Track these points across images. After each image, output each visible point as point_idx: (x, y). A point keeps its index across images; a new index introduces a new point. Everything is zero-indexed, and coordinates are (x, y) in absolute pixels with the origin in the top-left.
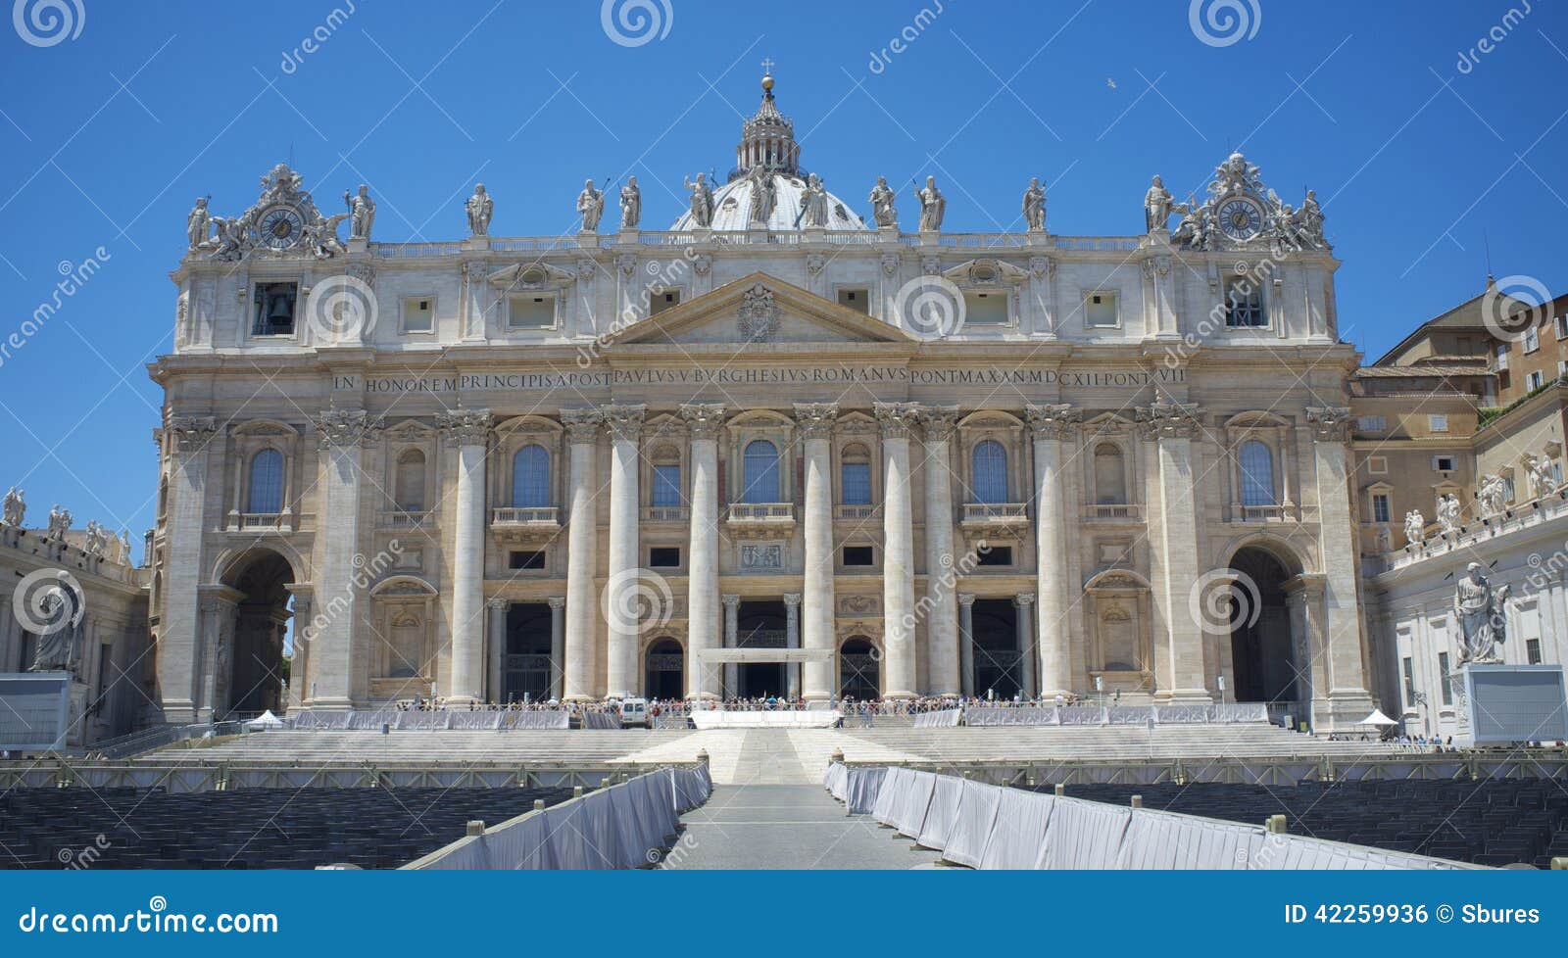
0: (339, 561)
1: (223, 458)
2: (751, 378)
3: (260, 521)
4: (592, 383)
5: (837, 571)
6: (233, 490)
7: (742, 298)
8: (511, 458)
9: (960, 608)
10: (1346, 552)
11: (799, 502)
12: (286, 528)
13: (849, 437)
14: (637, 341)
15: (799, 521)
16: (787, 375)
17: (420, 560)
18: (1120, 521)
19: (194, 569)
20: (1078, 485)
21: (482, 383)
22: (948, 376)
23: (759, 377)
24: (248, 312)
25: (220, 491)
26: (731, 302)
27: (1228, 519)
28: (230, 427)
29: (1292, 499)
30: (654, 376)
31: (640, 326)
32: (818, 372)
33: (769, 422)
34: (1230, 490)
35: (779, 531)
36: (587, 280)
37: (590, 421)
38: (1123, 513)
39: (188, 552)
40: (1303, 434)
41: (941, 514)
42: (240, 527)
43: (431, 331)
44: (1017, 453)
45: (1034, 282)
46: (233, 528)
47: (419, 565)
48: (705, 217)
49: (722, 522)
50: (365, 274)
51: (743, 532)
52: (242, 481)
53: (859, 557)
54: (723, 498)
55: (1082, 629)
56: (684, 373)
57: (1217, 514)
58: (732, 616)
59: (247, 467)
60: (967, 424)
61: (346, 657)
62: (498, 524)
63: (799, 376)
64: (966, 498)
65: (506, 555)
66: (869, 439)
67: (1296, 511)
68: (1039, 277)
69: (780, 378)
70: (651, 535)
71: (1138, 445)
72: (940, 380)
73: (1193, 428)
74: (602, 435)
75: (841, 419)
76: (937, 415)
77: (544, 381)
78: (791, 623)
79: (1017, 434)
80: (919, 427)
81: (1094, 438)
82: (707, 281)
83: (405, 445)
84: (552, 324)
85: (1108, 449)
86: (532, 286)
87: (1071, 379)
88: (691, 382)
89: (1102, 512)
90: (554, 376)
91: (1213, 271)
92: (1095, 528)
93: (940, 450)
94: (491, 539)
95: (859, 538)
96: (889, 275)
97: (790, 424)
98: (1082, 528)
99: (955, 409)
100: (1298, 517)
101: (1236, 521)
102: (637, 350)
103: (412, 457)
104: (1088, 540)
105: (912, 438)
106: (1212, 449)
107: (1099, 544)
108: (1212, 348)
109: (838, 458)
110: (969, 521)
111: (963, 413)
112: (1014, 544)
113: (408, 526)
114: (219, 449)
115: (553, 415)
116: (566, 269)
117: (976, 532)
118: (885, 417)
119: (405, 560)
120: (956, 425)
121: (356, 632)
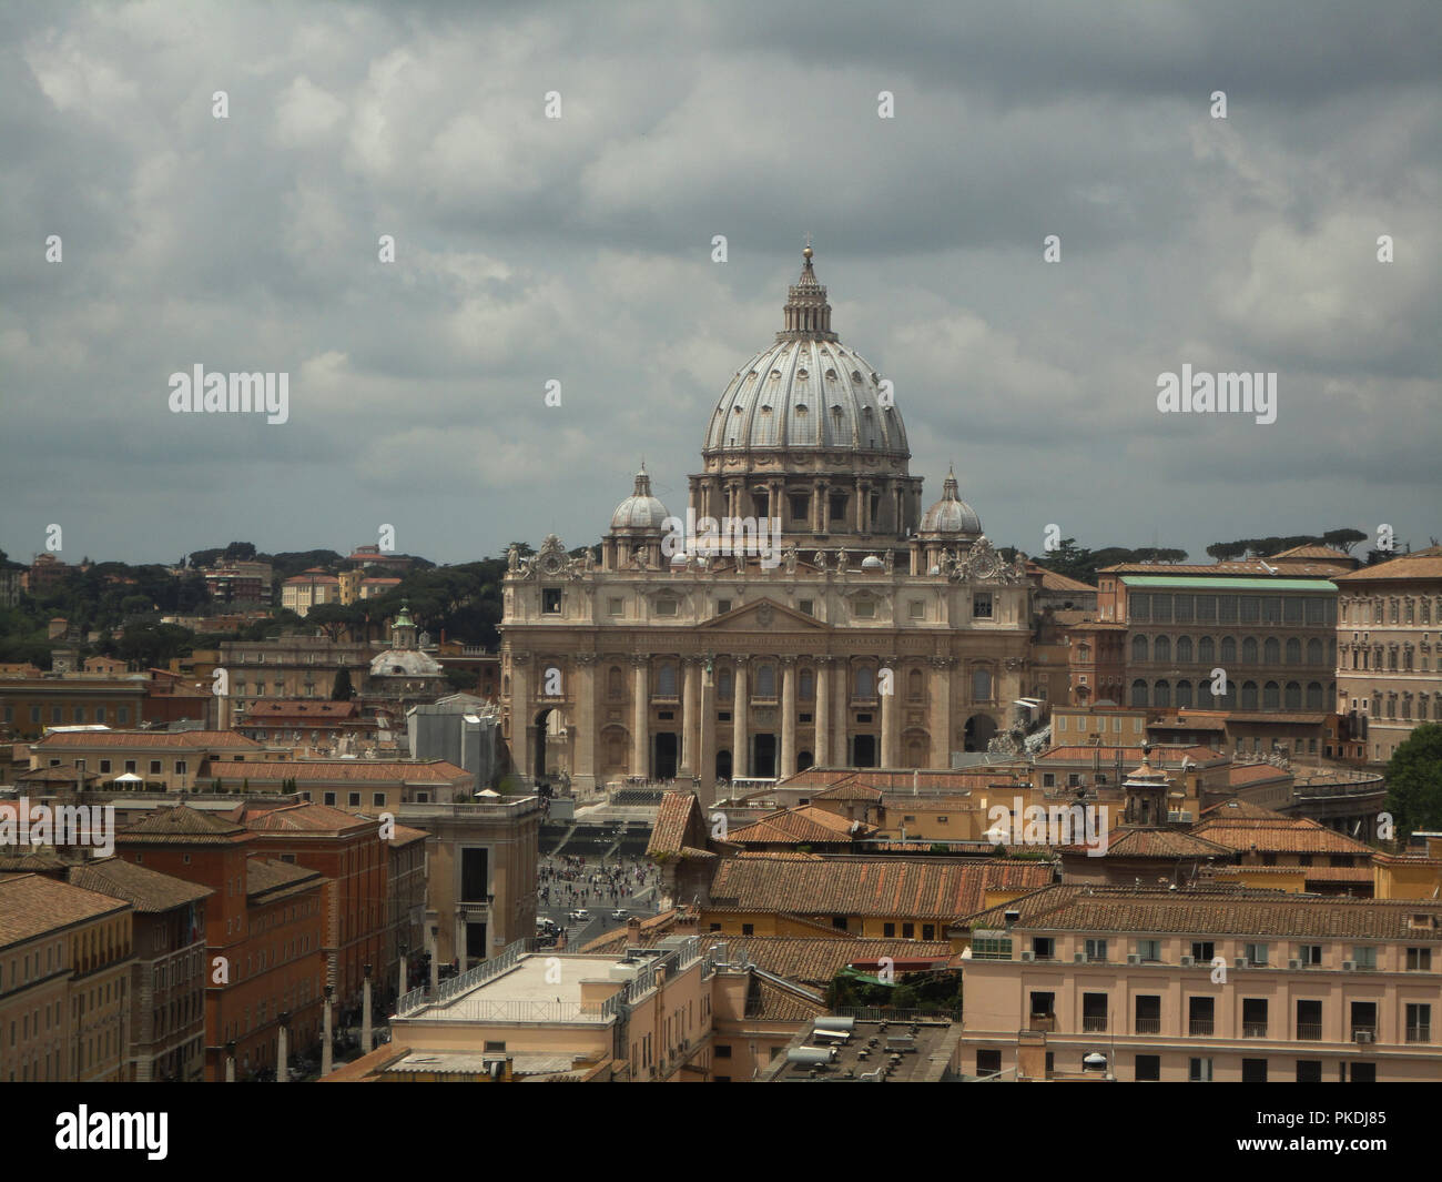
1: (533, 669)
2: (762, 643)
4: (695, 643)
5: (796, 724)
6: (538, 683)
7: (757, 607)
8: (658, 671)
9: (848, 740)
11: (781, 695)
12: (561, 701)
13: (803, 667)
14: (711, 626)
15: (780, 703)
16: (777, 642)
17: (621, 716)
18: (918, 705)
19: (523, 718)
20: (901, 688)
21: (646, 641)
22: (846, 642)
23: (765, 642)
24: (538, 603)
25: (532, 683)
26: (753, 609)
27: (966, 705)
28: (536, 655)
29: (995, 697)
30: (720, 641)
31: (715, 618)
32: (790, 641)
33: (769, 659)
34: (968, 692)
35: (772, 707)
36: (690, 594)
37: (692, 658)
38: (919, 701)
39: (519, 711)
40: (1002, 667)
41: (841, 701)
43: (622, 616)
45: (886, 598)
46: (540, 700)
47: (619, 719)
49: (748, 702)
50: (593, 589)
51: (757, 707)
52: (541, 679)
53: (805, 718)
54: (749, 691)
56: (733, 640)
57: (962, 703)
58: (752, 742)
59: (543, 673)
60: (856, 662)
61: (592, 757)
62: (654, 701)
63: (782, 642)
64: (853, 692)
65: (658, 715)
66: (812, 668)
67: (996, 702)
68: (889, 595)
69: (774, 643)
70: (719, 708)
71: (928, 672)
73: (952, 666)
74: (697, 664)
75: (800, 660)
76: (841, 658)
77: (673, 641)
78: (777, 745)
79: (875, 665)
80: (832, 665)
81: (910, 669)
82: (743, 597)
83: (613, 665)
84: (674, 615)
85: (916, 672)
86: (666, 596)
87: (900, 642)
88: (735, 643)
89: (911, 701)
90: (677, 638)
91: (968, 591)
92: (908, 708)
93: (841, 673)
94: (651, 708)
95: (806, 711)
96: (822, 595)
97: (778, 661)
98: (902, 708)
99: (848, 656)
100: (997, 705)
101: (970, 705)
102: (713, 630)
103: (615, 669)
104: (905, 713)
105: (829, 669)
106: (962, 674)
107: (910, 714)
108: (964, 631)
109: (798, 675)
110: (853, 704)
111: (852, 657)
112: (873, 713)
113: (615, 701)
114: (532, 665)
115: (678, 655)
116: (681, 589)
117: (856, 708)
118: (817, 660)
119: (614, 715)
120: (849, 662)
121: (595, 746)
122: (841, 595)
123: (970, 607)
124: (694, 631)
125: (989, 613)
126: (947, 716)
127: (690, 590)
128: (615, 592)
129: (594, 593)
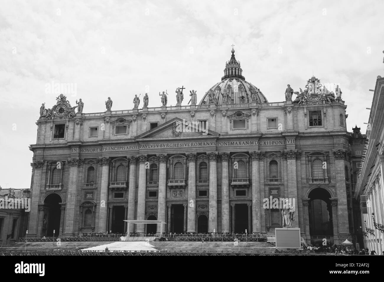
0: (71, 197)
1: (46, 170)
2: (175, 146)
3: (54, 187)
4: (135, 148)
5: (197, 197)
6: (48, 178)
7: (172, 124)
8: (116, 169)
9: (231, 207)
10: (344, 192)
11: (187, 179)
12: (60, 188)
13: (201, 161)
14: (146, 137)
15: (187, 184)
16: (184, 145)
17: (92, 196)
18: (276, 183)
19: (37, 199)
20: (264, 173)
21: (108, 149)
22: (228, 143)
23: (177, 145)
24: (52, 133)
25: (45, 179)
26: (170, 125)
27: (308, 182)
28: (47, 162)
29: (328, 176)
30: (150, 146)
31: (147, 133)
32: (192, 144)
33: (181, 157)
34: (309, 173)
35: (181, 187)
36: (135, 121)
37: (134, 158)
38: (276, 180)
39: (36, 195)
40: (331, 157)
41: (225, 182)
42: (49, 188)
43: (97, 136)
44: (248, 164)
45: (252, 116)
46: (47, 189)
47: (92, 197)
48: (165, 103)
50: (80, 122)
51: (172, 187)
52: (50, 176)
53: (203, 193)
54: (167, 177)
55: (264, 214)
56: (158, 145)
57: (305, 181)
58: (170, 210)
59: (52, 173)
60: (234, 156)
61: (72, 222)
62: (112, 186)
63: (187, 145)
65: (114, 194)
66: (207, 162)
67: (329, 179)
68: (254, 114)
69: (182, 146)
70: (150, 189)
71: (282, 161)
72: (225, 145)
73: (297, 156)
74: (137, 161)
75: (199, 156)
76: (224, 154)
77: (123, 148)
78: (185, 212)
79: (248, 159)
80: (219, 158)
81: (269, 160)
82: (165, 120)
83: (89, 166)
84: (126, 133)
85: (274, 162)
86: (121, 123)
87: (263, 143)
88: (159, 147)
89: (271, 180)
90: (126, 147)
91: (305, 111)
92: (269, 185)
93: (225, 164)
94: (110, 190)
95: (203, 189)
96: (212, 116)
97: (185, 158)
98: (265, 185)
99: (229, 152)
100: (330, 182)
101: (311, 182)
102: (145, 139)
103: (91, 169)
104: (267, 188)
105: (217, 162)
106: (304, 162)
107: (270, 189)
108: (303, 133)
109: (198, 167)
110: (233, 183)
111: (232, 153)
112: (246, 190)
113: (89, 187)
114: (45, 168)
115: (126, 157)
116: (130, 118)
117: (235, 186)
118: (209, 155)
119: (89, 196)
120: (230, 157)
121: (76, 215)
122: (224, 116)
123: (307, 120)
124: (135, 142)
125: (320, 124)
126: (296, 189)
127: (135, 118)
128: (93, 124)
129: (81, 125)
